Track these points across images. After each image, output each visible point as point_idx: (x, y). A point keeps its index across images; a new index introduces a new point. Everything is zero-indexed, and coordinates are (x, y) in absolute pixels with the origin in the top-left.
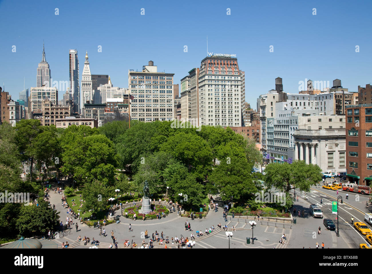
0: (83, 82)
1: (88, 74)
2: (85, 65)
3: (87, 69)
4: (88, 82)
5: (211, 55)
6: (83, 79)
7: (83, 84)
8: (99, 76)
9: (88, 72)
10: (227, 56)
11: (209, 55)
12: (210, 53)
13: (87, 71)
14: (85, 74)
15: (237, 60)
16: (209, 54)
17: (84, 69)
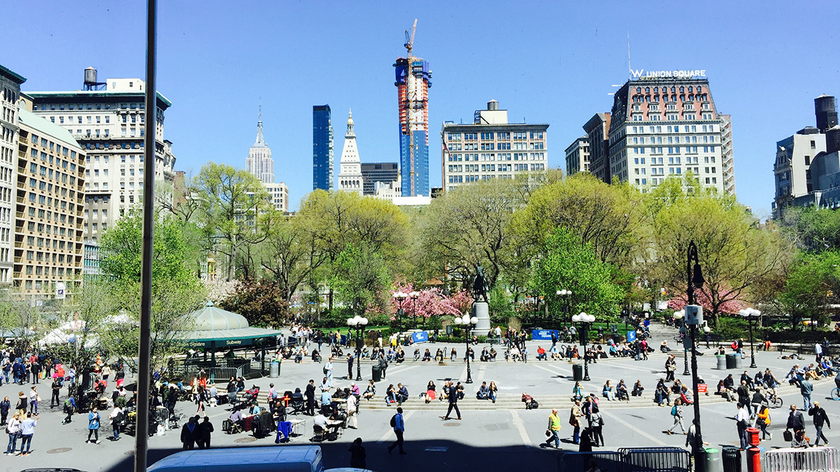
0: (342, 177)
1: (353, 159)
2: (347, 140)
3: (352, 149)
4: (354, 176)
5: (640, 75)
6: (342, 173)
7: (342, 182)
8: (378, 166)
9: (353, 154)
10: (682, 76)
11: (635, 76)
12: (637, 72)
13: (350, 154)
14: (347, 159)
15: (707, 83)
16: (635, 72)
17: (345, 148)
